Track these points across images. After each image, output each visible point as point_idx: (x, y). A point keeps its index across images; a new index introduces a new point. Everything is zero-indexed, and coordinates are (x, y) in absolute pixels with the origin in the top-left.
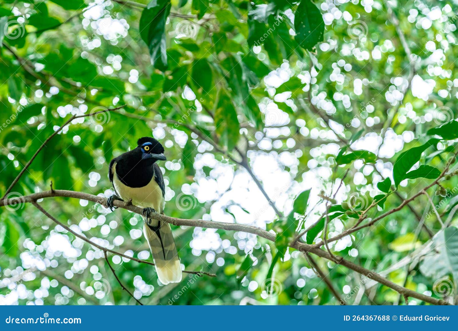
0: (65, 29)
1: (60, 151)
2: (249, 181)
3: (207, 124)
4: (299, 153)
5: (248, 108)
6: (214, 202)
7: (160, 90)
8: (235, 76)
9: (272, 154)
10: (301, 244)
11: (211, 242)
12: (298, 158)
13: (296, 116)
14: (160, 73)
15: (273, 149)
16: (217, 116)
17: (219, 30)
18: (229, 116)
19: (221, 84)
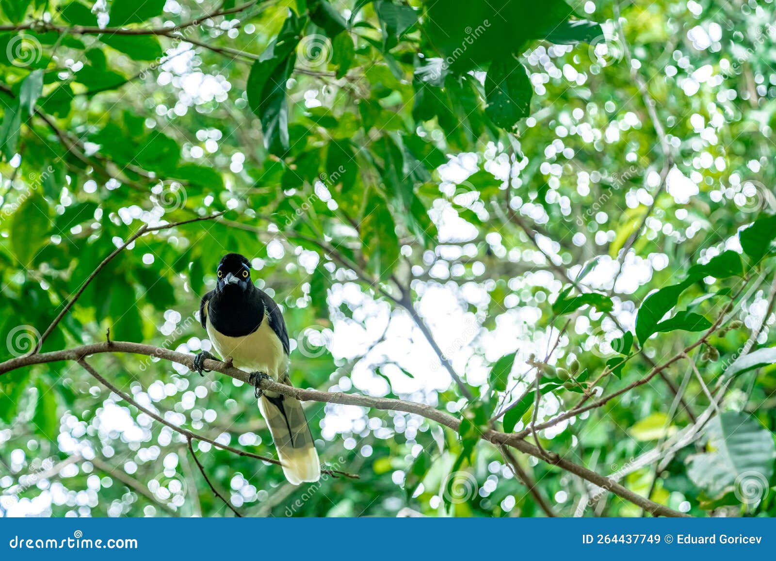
0: (131, 90)
1: (122, 278)
2: (413, 328)
3: (349, 238)
4: (491, 285)
5: (411, 216)
6: (357, 359)
7: (278, 186)
8: (392, 167)
9: (450, 286)
10: (493, 433)
11: (353, 421)
12: (489, 293)
13: (486, 227)
14: (278, 159)
15: (450, 278)
16: (365, 228)
17: (368, 95)
18: (383, 228)
19: (370, 178)
